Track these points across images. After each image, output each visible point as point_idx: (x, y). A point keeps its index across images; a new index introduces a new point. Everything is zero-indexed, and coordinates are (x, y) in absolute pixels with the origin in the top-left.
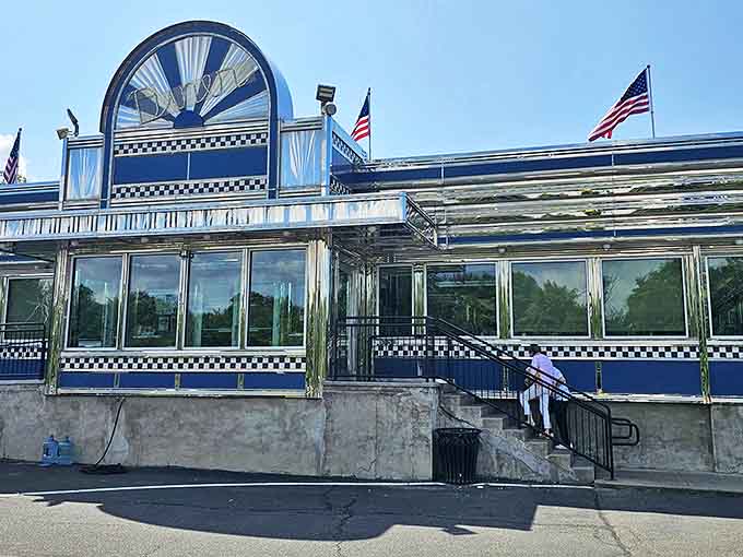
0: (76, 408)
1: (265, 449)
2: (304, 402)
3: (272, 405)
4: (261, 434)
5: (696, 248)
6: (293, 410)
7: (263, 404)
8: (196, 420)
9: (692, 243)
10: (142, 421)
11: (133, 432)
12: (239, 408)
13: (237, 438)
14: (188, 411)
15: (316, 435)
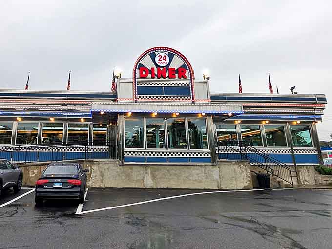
0: (131, 169)
1: (201, 182)
2: (211, 166)
3: (201, 167)
4: (199, 177)
5: (287, 123)
6: (208, 169)
7: (198, 167)
8: (176, 172)
9: (286, 122)
10: (157, 173)
11: (154, 177)
12: (190, 169)
13: (191, 178)
14: (172, 169)
15: (217, 177)
